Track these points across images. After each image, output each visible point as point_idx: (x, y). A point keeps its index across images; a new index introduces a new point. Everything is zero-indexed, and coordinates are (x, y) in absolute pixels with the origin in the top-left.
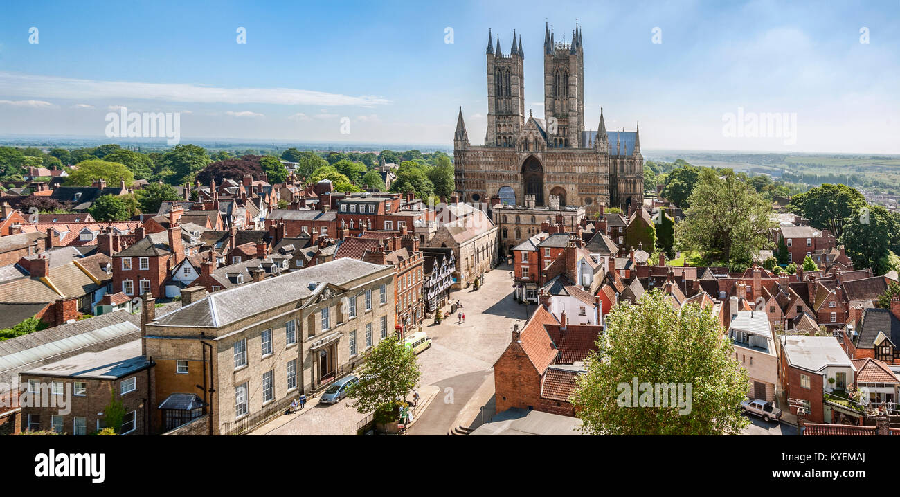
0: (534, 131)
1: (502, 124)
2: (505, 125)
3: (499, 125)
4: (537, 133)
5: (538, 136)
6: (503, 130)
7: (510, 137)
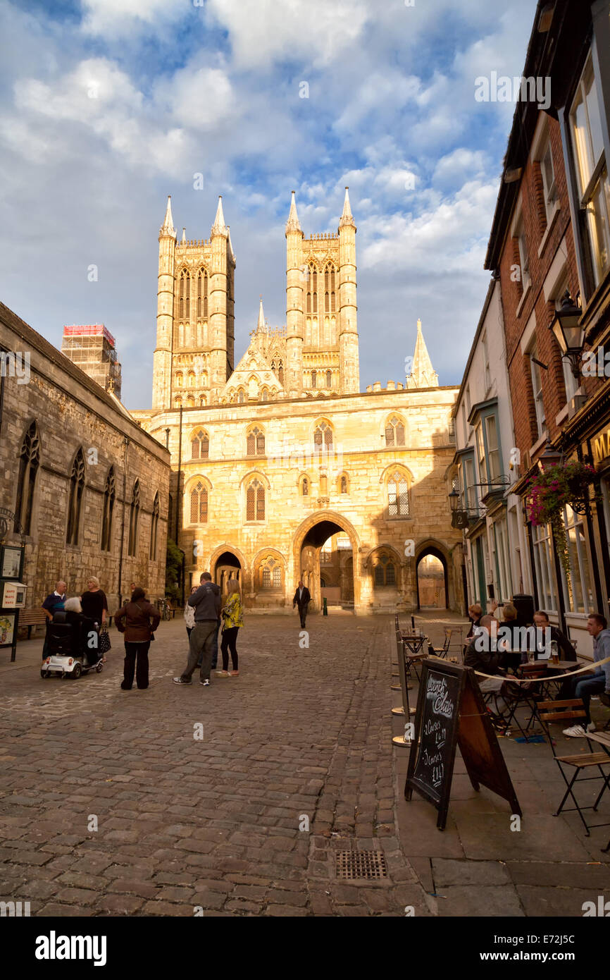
0: (261, 375)
1: (185, 370)
2: (191, 372)
3: (179, 373)
4: (267, 376)
5: (270, 383)
6: (186, 382)
7: (203, 396)
